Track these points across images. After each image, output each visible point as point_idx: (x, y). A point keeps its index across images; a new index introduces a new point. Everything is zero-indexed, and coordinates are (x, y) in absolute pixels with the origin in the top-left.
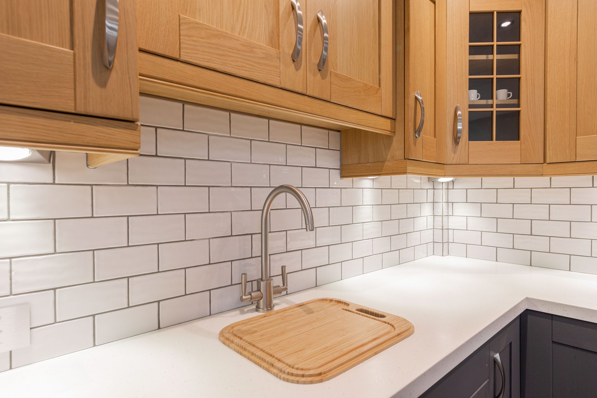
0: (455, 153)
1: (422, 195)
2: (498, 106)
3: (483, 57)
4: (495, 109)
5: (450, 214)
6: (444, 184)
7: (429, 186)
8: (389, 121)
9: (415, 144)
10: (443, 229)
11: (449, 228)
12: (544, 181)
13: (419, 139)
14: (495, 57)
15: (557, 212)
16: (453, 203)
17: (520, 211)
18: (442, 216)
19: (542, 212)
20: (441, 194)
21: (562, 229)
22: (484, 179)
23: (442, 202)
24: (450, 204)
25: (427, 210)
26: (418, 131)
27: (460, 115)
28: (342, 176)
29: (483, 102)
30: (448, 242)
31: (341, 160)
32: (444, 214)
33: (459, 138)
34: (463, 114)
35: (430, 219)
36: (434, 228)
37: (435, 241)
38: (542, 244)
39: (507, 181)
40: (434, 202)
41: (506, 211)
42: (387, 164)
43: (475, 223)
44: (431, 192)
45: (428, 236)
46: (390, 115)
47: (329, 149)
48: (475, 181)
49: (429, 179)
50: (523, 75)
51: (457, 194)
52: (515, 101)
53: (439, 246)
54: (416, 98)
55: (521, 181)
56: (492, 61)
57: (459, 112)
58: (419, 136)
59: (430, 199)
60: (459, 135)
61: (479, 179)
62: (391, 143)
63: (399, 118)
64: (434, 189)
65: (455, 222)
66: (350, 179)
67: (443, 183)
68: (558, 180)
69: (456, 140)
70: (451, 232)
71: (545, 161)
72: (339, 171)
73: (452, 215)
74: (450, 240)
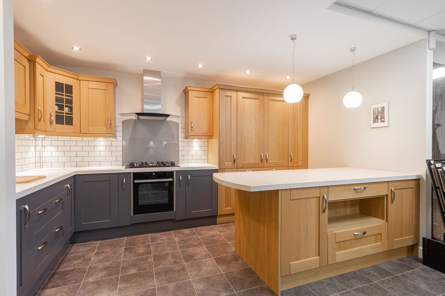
0: (51, 128)
1: (30, 143)
2: (66, 114)
3: (60, 96)
4: (65, 115)
5: (43, 150)
6: (40, 138)
7: (33, 139)
8: (28, 116)
9: (38, 124)
10: (40, 157)
12: (80, 138)
13: (40, 123)
14: (65, 97)
15: (85, 149)
16: (45, 146)
17: (73, 149)
18: (40, 152)
19: (80, 149)
20: (39, 143)
21: (86, 154)
22: (58, 137)
23: (39, 146)
24: (43, 147)
26: (40, 120)
27: (52, 114)
29: (60, 111)
30: (42, 162)
32: (41, 151)
33: (52, 122)
34: (54, 114)
35: (34, 153)
36: (35, 157)
37: (36, 162)
38: (80, 159)
39: (68, 138)
40: (35, 146)
41: (68, 149)
42: (26, 130)
43: (55, 154)
44: (34, 141)
45: (33, 160)
46: (29, 114)
48: (56, 138)
49: (33, 136)
50: (73, 105)
51: (46, 143)
52: (71, 113)
53: (38, 165)
54: (39, 109)
55: (73, 138)
56: (63, 98)
57: (52, 113)
58: (40, 122)
59: (34, 145)
60: (52, 121)
61: (57, 137)
62: (28, 123)
63: (32, 115)
65: (44, 154)
68: (85, 139)
69: (51, 123)
70: (44, 158)
71: (80, 133)
73: (44, 151)
74: (44, 162)
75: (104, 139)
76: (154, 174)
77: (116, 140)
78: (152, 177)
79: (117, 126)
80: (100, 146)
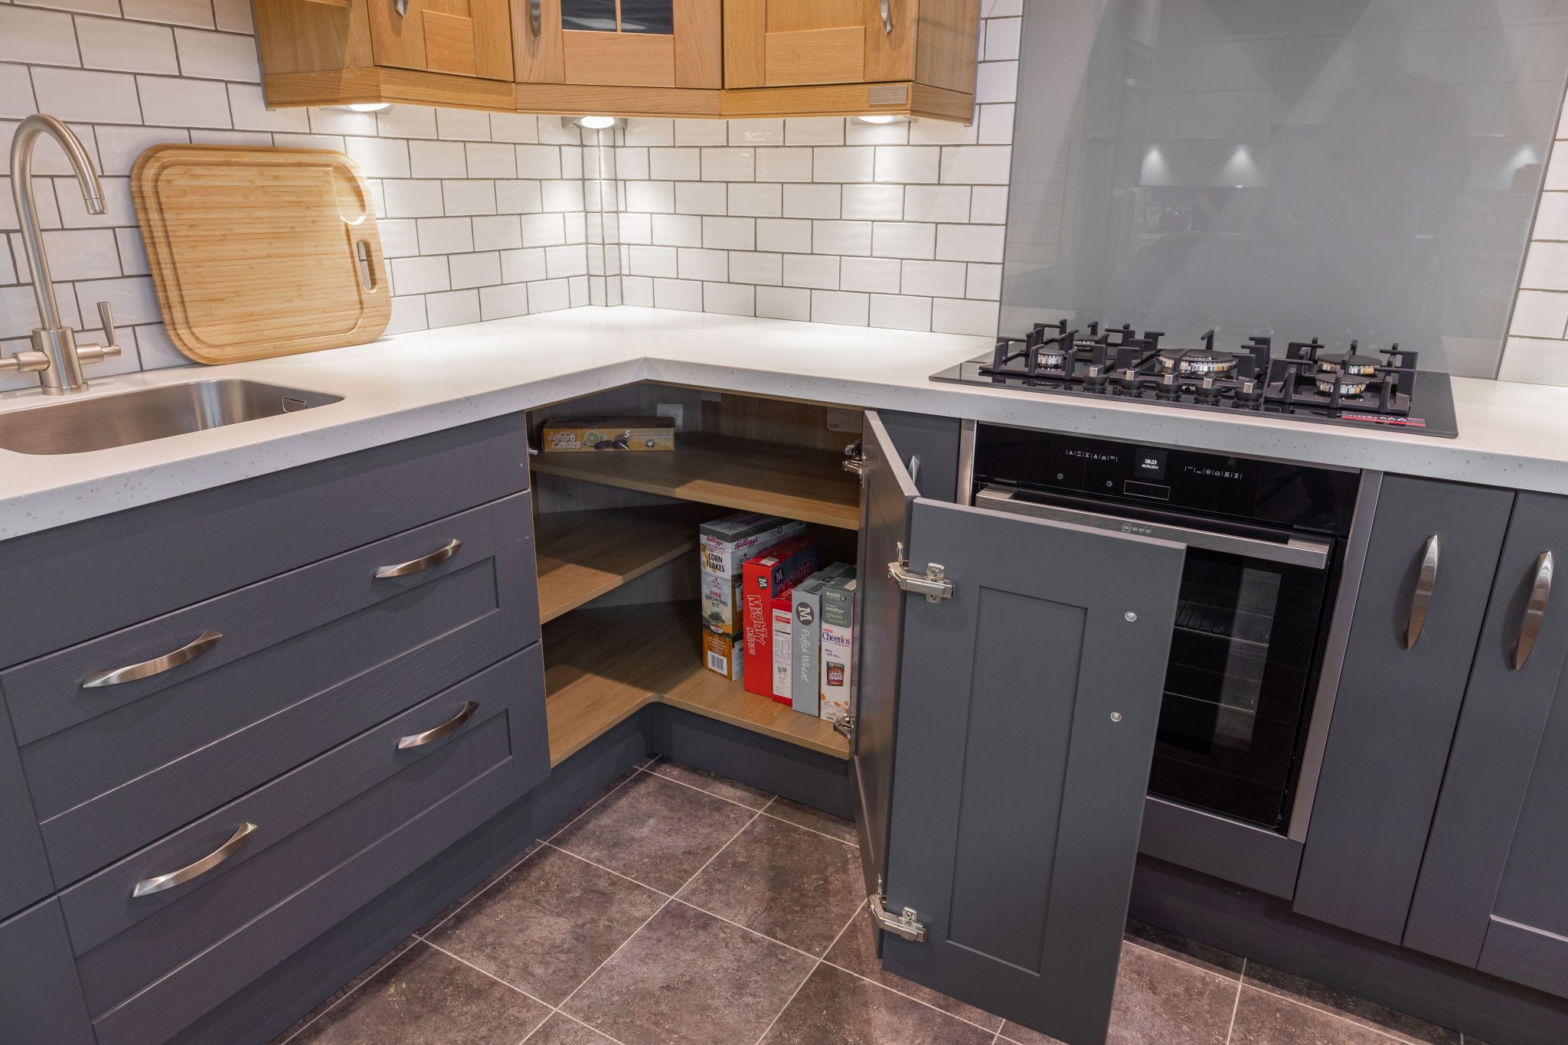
0: (533, 56)
1: (546, 161)
5: (622, 208)
6: (601, 133)
7: (566, 136)
9: (397, 32)
10: (603, 244)
11: (621, 241)
13: (409, 19)
16: (625, 181)
17: (738, 199)
18: (601, 213)
19: (771, 201)
20: (599, 160)
23: (598, 177)
24: (621, 185)
25: (562, 198)
28: (270, 104)
30: (619, 275)
31: (261, 60)
32: (606, 209)
33: (540, 19)
35: (578, 220)
36: (587, 243)
37: (591, 273)
40: (584, 180)
41: (712, 198)
42: (347, 75)
43: (669, 229)
44: (572, 155)
45: (572, 260)
47: (216, 31)
48: (661, 128)
49: (564, 123)
51: (631, 161)
53: (598, 284)
58: (406, 11)
59: (572, 172)
60: (535, 12)
61: (666, 122)
62: (348, 25)
64: (582, 146)
65: (633, 227)
66: (302, 109)
67: (598, 130)
69: (534, 25)
70: (625, 251)
72: (259, 89)
73: (624, 209)
74: (625, 271)
75: (897, 135)
76: (1150, 464)
77: (968, 134)
78: (1131, 488)
79: (984, 15)
80: (874, 183)
